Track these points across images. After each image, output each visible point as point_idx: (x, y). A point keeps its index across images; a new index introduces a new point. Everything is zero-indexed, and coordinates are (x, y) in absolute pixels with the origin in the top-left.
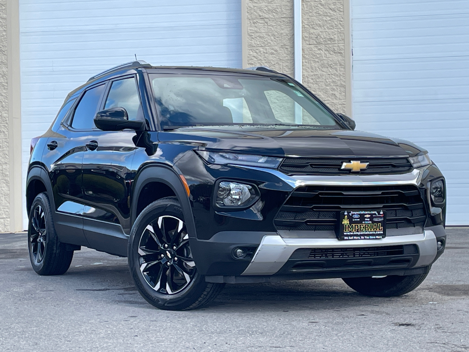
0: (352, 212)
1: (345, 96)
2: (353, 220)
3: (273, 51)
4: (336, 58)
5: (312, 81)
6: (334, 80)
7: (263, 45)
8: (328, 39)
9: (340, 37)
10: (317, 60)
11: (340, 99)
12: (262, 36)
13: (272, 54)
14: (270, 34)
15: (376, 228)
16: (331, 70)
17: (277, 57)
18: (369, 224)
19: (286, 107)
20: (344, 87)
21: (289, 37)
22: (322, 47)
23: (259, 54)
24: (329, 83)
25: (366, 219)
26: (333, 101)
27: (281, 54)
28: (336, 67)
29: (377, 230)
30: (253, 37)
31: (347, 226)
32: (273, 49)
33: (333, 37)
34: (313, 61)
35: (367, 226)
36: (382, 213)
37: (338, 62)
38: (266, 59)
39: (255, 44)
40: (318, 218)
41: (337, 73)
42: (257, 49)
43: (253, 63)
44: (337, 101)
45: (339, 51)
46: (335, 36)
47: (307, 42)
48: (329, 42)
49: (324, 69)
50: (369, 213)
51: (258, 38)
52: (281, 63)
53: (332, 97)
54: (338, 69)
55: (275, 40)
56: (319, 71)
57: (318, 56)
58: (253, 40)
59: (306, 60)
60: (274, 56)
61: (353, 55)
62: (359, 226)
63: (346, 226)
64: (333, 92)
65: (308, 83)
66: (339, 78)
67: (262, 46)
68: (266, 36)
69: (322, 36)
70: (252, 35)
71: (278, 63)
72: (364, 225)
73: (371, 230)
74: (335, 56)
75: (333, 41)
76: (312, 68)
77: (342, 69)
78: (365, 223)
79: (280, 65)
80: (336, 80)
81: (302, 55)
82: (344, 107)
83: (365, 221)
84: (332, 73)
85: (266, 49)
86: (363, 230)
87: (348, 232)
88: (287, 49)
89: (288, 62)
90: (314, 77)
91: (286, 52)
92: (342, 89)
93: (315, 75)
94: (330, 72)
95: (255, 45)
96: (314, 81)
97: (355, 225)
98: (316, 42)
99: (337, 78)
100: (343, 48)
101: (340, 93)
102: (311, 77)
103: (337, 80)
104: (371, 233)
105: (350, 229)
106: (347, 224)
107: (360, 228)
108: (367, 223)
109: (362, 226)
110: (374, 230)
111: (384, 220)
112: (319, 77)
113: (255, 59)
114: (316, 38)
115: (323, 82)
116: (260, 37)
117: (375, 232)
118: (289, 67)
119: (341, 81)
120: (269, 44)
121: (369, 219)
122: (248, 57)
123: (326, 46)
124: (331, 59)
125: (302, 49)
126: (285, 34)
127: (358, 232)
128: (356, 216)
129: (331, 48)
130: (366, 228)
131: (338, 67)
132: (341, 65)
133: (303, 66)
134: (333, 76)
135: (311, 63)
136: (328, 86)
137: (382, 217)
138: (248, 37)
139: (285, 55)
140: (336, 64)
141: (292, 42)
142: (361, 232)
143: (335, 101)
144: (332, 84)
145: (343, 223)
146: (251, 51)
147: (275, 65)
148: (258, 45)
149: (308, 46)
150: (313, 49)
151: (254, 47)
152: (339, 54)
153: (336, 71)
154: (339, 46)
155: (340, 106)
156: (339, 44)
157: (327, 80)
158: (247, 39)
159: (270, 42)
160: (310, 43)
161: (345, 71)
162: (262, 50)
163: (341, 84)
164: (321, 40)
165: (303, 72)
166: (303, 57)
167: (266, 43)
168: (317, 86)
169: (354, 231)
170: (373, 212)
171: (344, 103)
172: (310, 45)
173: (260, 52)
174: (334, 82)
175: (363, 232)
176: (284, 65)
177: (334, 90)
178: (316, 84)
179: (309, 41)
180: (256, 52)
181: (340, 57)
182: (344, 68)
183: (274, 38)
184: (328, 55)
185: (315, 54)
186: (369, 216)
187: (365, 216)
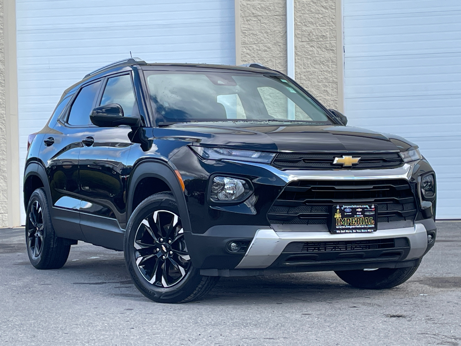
0: (344, 206)
1: (337, 92)
2: (345, 214)
3: (266, 48)
4: (328, 55)
5: (304, 78)
6: (326, 76)
7: (256, 42)
8: (320, 36)
9: (332, 34)
10: (309, 57)
11: (332, 95)
12: (255, 33)
13: (265, 51)
14: (263, 31)
16: (323, 67)
17: (270, 54)
18: (361, 217)
19: (280, 104)
20: (336, 83)
21: (282, 35)
22: (315, 44)
23: (253, 51)
24: (321, 79)
25: (358, 213)
26: (325, 97)
27: (274, 51)
28: (328, 63)
29: (368, 223)
30: (246, 34)
32: (266, 46)
33: (324, 34)
34: (305, 58)
35: (359, 220)
36: (373, 207)
38: (259, 56)
39: (248, 41)
40: (311, 212)
41: (329, 70)
42: (250, 47)
43: (246, 60)
44: (329, 98)
45: (331, 48)
46: (327, 33)
47: (299, 39)
48: (321, 40)
49: (316, 66)
50: (361, 206)
51: (251, 35)
52: (274, 60)
53: (324, 93)
54: (330, 66)
56: (311, 68)
57: (310, 53)
58: (246, 37)
59: (299, 58)
60: (268, 53)
61: (344, 52)
62: (351, 219)
63: (338, 219)
64: (325, 89)
65: (301, 80)
66: (331, 75)
67: (255, 44)
68: (259, 33)
69: (315, 34)
70: (246, 33)
71: (271, 60)
72: (356, 219)
73: (363, 223)
74: (327, 53)
75: (325, 39)
76: (304, 65)
77: (334, 66)
78: (356, 217)
79: (273, 62)
80: (328, 77)
81: (295, 52)
83: (357, 215)
84: (324, 70)
85: (259, 47)
87: (340, 226)
88: (280, 46)
89: (281, 59)
90: (307, 74)
91: (279, 49)
92: (335, 86)
93: (307, 72)
94: (322, 69)
95: (248, 43)
96: (306, 78)
98: (309, 39)
99: (329, 75)
100: (335, 44)
101: (332, 90)
102: (303, 74)
103: (330, 77)
104: (363, 226)
105: (342, 222)
106: (339, 217)
107: (352, 221)
108: (359, 217)
109: (354, 220)
110: (365, 223)
111: (375, 213)
112: (311, 74)
113: (249, 56)
114: (308, 35)
115: (315, 78)
116: (253, 34)
117: (367, 225)
118: (282, 64)
119: (333, 78)
120: (262, 42)
121: (360, 213)
122: (242, 54)
123: (318, 43)
124: (323, 56)
125: (295, 46)
126: (278, 32)
127: (350, 225)
128: (348, 210)
129: (323, 45)
130: (357, 221)
131: (330, 64)
132: (333, 62)
133: (295, 63)
134: (325, 73)
135: (303, 60)
136: (320, 83)
137: (373, 211)
138: (242, 34)
139: (278, 52)
140: (328, 61)
141: (284, 39)
142: (352, 226)
143: (327, 97)
144: (324, 81)
145: (335, 217)
146: (244, 48)
147: (268, 61)
148: (251, 42)
149: (300, 43)
150: (306, 46)
151: (248, 44)
152: (331, 51)
153: (328, 67)
154: (330, 43)
155: (332, 102)
156: (331, 42)
157: (319, 77)
158: (241, 37)
159: (264, 39)
160: (303, 40)
161: (337, 68)
162: (255, 47)
163: (333, 81)
164: (313, 37)
165: (295, 69)
166: (296, 54)
167: (259, 40)
168: (309, 82)
169: (346, 225)
170: (365, 206)
171: (336, 99)
172: (302, 42)
173: (253, 49)
174: (326, 78)
175: (354, 225)
176: (277, 62)
177: (326, 86)
178: (308, 80)
179: (301, 38)
180: (249, 49)
181: (332, 54)
182: (336, 65)
183: (268, 36)
184: (320, 52)
185: (308, 51)
186: (361, 210)
187: (357, 210)
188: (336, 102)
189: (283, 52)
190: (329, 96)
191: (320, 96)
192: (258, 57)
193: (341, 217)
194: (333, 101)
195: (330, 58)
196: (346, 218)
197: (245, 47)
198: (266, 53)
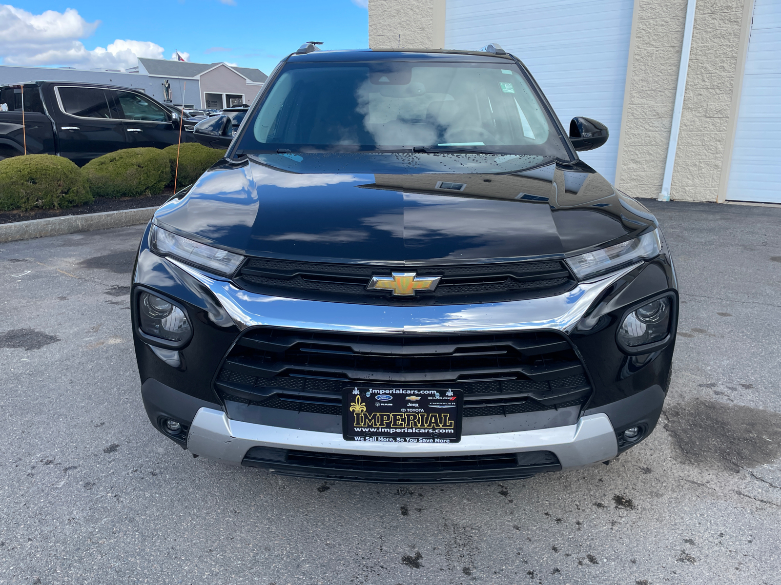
0: (371, 390)
1: (735, 68)
2: (377, 404)
3: (663, 23)
4: (731, 27)
5: (700, 53)
6: (725, 51)
7: (654, 17)
8: (725, 7)
9: (739, 4)
10: (709, 30)
11: (729, 72)
12: (654, 7)
13: (662, 25)
14: (663, 5)
15: (436, 422)
16: (723, 41)
17: (667, 29)
18: (418, 413)
19: (670, 80)
20: (735, 58)
21: (682, 7)
22: (717, 16)
23: (649, 26)
24: (719, 54)
25: (410, 405)
26: (720, 74)
27: (671, 25)
28: (729, 37)
29: (437, 425)
30: (644, 9)
31: (362, 414)
32: (663, 21)
33: (730, 5)
34: (705, 31)
35: (412, 418)
36: (450, 393)
37: (732, 32)
38: (655, 31)
39: (646, 16)
40: (303, 390)
41: (730, 44)
42: (647, 22)
43: (641, 36)
44: (725, 74)
45: (735, 20)
46: (733, 3)
47: (701, 12)
48: (726, 11)
49: (716, 40)
50: (416, 392)
51: (649, 10)
52: (670, 35)
53: (720, 70)
54: (732, 39)
55: (667, 11)
56: (710, 42)
57: (711, 26)
58: (644, 12)
59: (698, 31)
60: (664, 27)
61: (752, 24)
62: (391, 416)
63: (358, 415)
64: (722, 65)
65: (696, 55)
66: (731, 49)
67: (652, 18)
68: (658, 7)
69: (719, 5)
70: (644, 8)
71: (667, 35)
72: (405, 416)
73: (422, 425)
74: (730, 25)
75: (730, 9)
76: (703, 39)
77: (736, 40)
78: (406, 412)
79: (669, 37)
80: (727, 51)
81: (694, 25)
82: (732, 80)
83: (406, 407)
84: (724, 44)
85: (656, 21)
86: (401, 424)
87: (364, 428)
88: (678, 19)
89: (677, 34)
90: (704, 49)
91: (677, 23)
92: (733, 61)
93: (704, 46)
94: (722, 43)
95: (645, 18)
96: (703, 53)
97: (382, 416)
98: (711, 11)
99: (729, 50)
100: (740, 15)
101: (730, 65)
102: (700, 49)
103: (729, 51)
104: (423, 431)
105: (370, 421)
106: (362, 411)
107: (395, 420)
108: (413, 412)
109: (399, 418)
110: (430, 425)
111: (457, 407)
112: (709, 49)
113: (644, 32)
114: (712, 6)
115: (712, 53)
116: (652, 8)
117: (434, 429)
118: (679, 39)
119: (733, 52)
120: (660, 16)
121: (417, 405)
122: (637, 30)
123: (721, 15)
124: (725, 29)
125: (695, 19)
126: (678, 4)
127: (390, 428)
128: (383, 398)
129: (727, 16)
130: (409, 420)
131: (732, 37)
132: (735, 35)
133: (693, 37)
134: (725, 48)
135: (702, 34)
136: (718, 58)
137: (451, 401)
138: (640, 9)
139: (676, 26)
140: (730, 34)
141: (684, 12)
142: (396, 428)
143: (723, 74)
144: (722, 56)
145: (351, 409)
146: (641, 24)
147: (663, 37)
148: (649, 17)
149: (701, 16)
150: (707, 19)
151: (645, 19)
152: (735, 23)
153: (729, 41)
154: (736, 15)
155: (728, 79)
156: (736, 12)
157: (717, 52)
158: (639, 12)
159: (662, 13)
160: (704, 13)
161: (738, 42)
162: (652, 22)
163: (733, 56)
164: (717, 9)
165: (692, 44)
166: (695, 27)
167: (657, 14)
168: (705, 58)
169: (378, 426)
170: (427, 392)
171: (732, 76)
172: (704, 14)
173: (650, 24)
174: (725, 53)
175: (401, 428)
176: (673, 36)
177: (723, 61)
178: (705, 56)
179: (703, 11)
180: (646, 25)
181: (736, 26)
182: (739, 38)
183: (667, 9)
184: (723, 25)
185: (708, 24)
186: (419, 398)
187: (408, 398)
188: (732, 79)
189: (681, 26)
190: (726, 72)
191: (715, 73)
192: (654, 33)
193: (365, 409)
194: (729, 77)
195: (733, 31)
196: (378, 414)
197: (641, 22)
198: (663, 28)
